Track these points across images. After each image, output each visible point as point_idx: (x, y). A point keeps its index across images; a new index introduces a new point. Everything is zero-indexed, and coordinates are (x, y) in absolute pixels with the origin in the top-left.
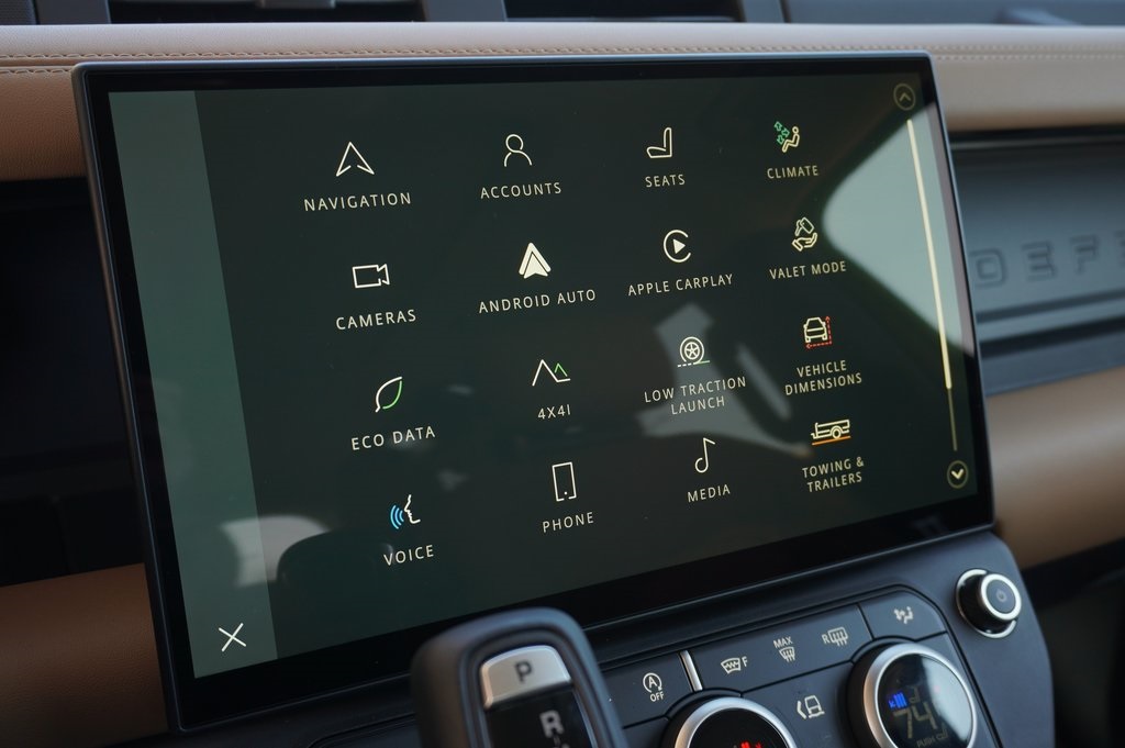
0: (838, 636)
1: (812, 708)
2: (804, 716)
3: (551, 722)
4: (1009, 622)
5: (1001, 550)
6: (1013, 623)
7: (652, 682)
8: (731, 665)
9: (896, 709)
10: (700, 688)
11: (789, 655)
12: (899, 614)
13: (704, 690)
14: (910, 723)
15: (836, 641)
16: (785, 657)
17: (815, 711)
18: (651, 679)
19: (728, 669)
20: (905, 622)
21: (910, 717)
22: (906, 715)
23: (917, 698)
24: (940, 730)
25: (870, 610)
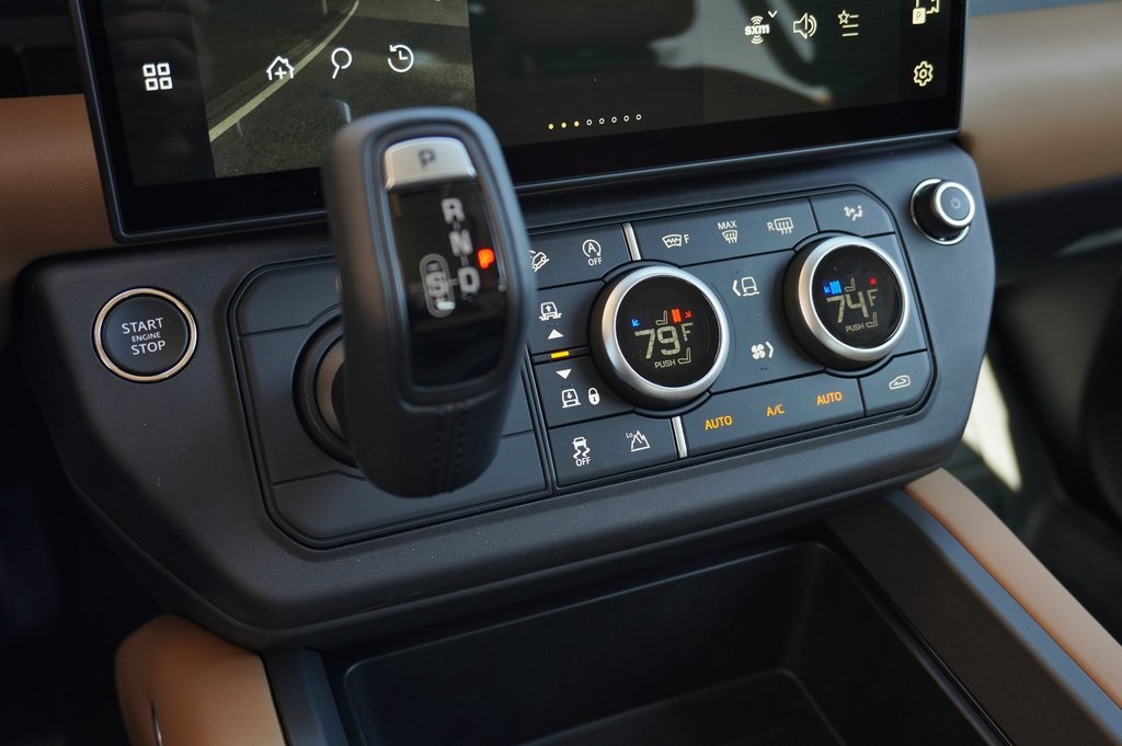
0: (783, 225)
1: (749, 287)
2: (739, 294)
3: (452, 209)
4: (961, 229)
5: (970, 165)
6: (967, 228)
7: (591, 247)
8: (672, 241)
9: (831, 295)
10: (639, 258)
11: (732, 238)
12: (848, 211)
13: (642, 260)
14: (841, 309)
15: (781, 229)
16: (727, 239)
17: (751, 291)
18: (590, 245)
19: (669, 244)
20: (854, 219)
21: (843, 303)
22: (839, 301)
23: (853, 287)
24: (870, 319)
25: (819, 205)
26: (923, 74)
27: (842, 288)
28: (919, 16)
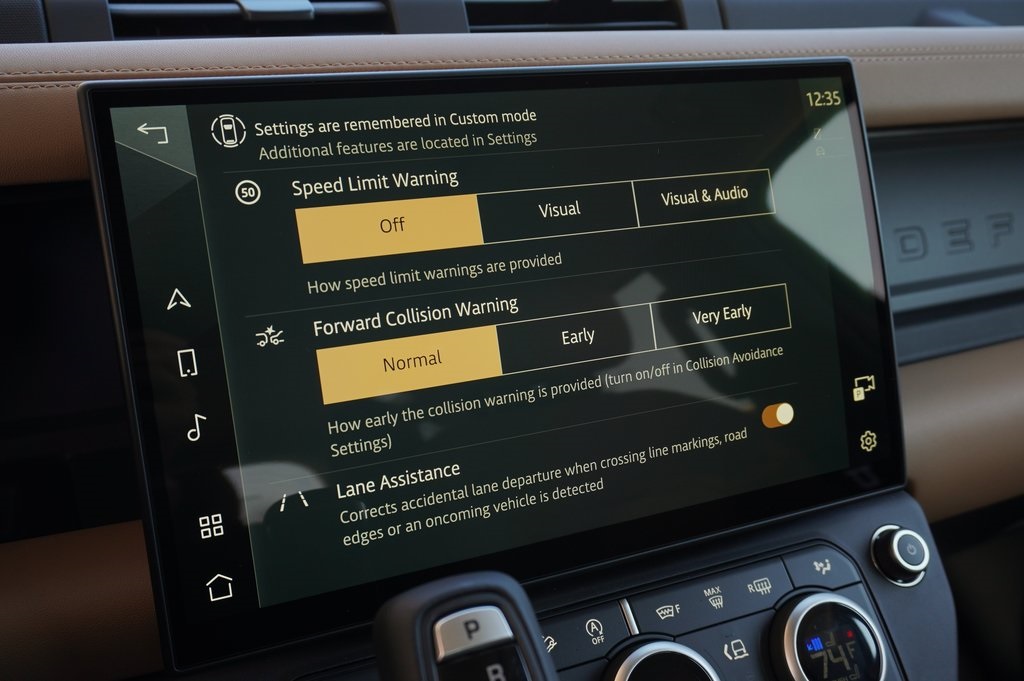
0: (762, 586)
1: (737, 651)
2: (731, 658)
3: (495, 674)
4: (918, 573)
5: (914, 507)
6: (923, 574)
7: (594, 627)
8: (666, 612)
9: (814, 652)
10: (638, 632)
11: (718, 603)
12: (818, 566)
13: (641, 634)
14: (825, 664)
15: (760, 590)
16: (714, 605)
17: (740, 653)
18: (593, 624)
19: (663, 615)
20: (824, 573)
21: (826, 659)
22: (822, 658)
23: (832, 642)
24: (852, 672)
25: (792, 562)
26: (869, 441)
27: (824, 645)
28: (859, 394)
